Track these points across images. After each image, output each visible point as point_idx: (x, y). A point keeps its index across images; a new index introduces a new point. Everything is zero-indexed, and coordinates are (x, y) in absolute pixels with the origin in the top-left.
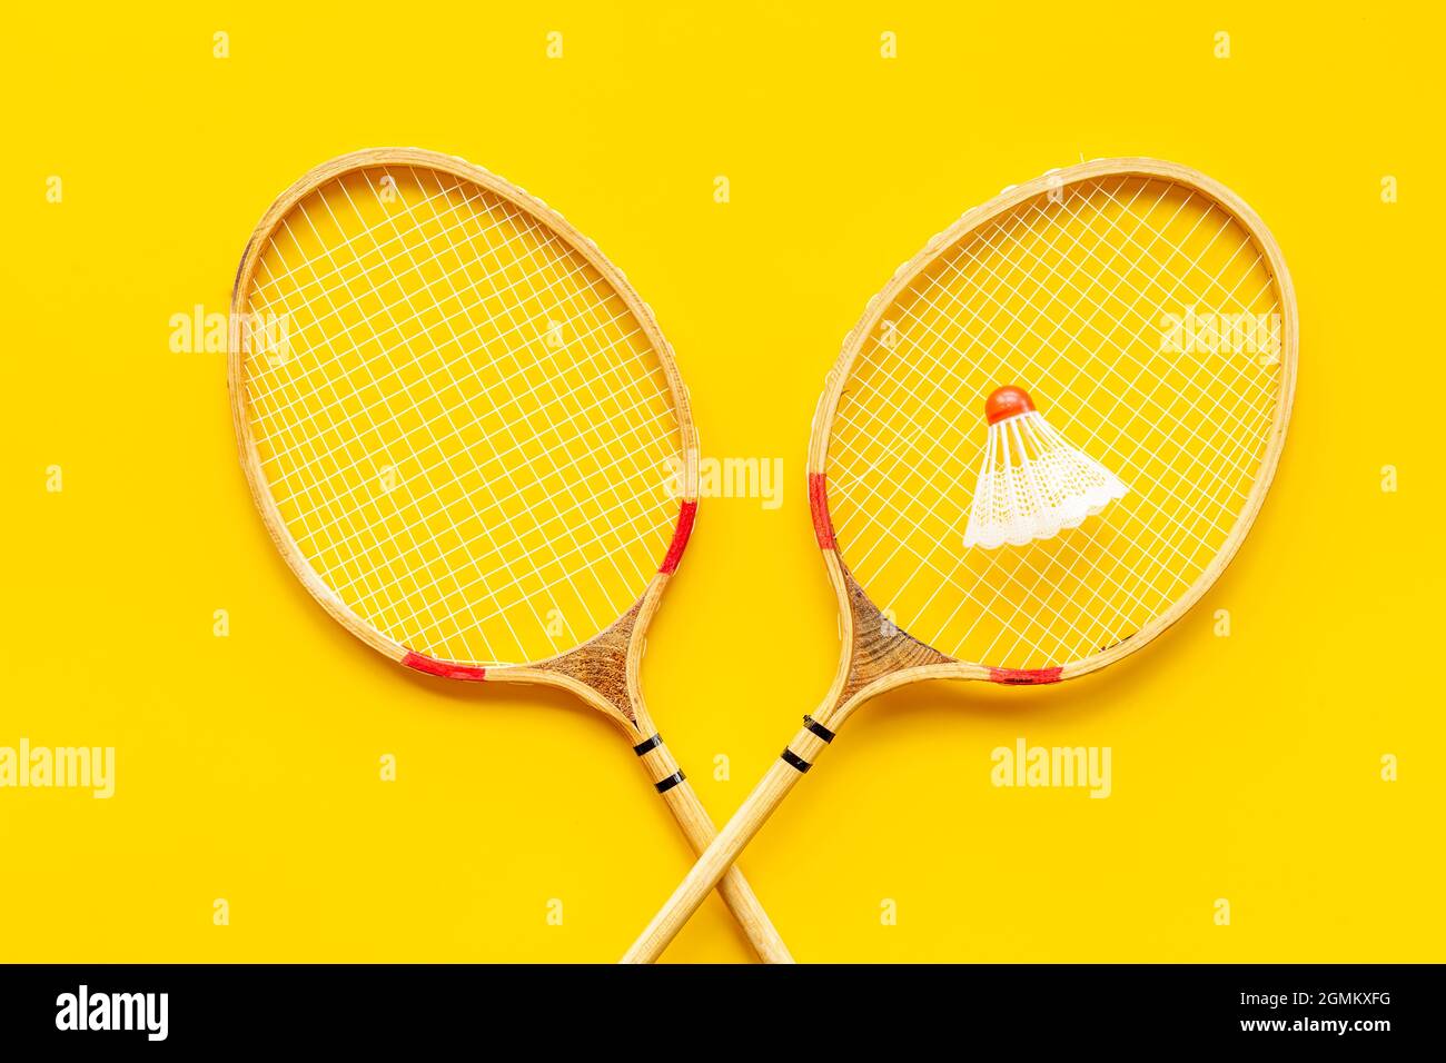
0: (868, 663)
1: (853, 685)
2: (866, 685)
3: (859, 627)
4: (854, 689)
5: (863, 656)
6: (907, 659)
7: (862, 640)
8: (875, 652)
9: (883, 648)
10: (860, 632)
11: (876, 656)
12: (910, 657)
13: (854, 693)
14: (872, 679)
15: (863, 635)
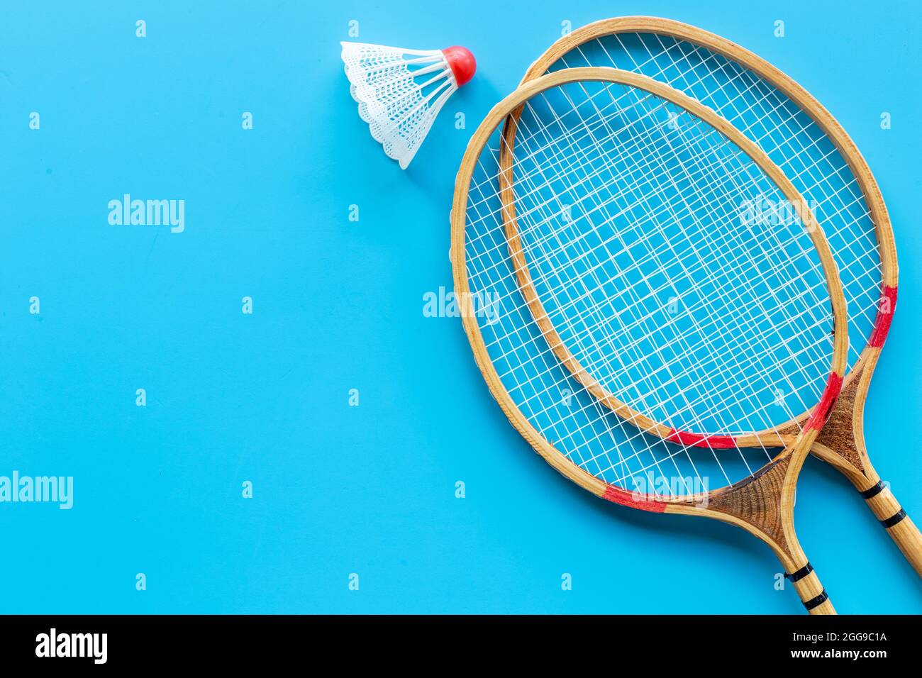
0: (765, 516)
1: (777, 535)
2: (780, 525)
3: (734, 511)
4: (780, 535)
5: (758, 518)
6: (775, 486)
7: (744, 514)
8: (759, 508)
9: (758, 501)
10: (739, 512)
11: (762, 509)
12: (774, 483)
13: (783, 536)
14: (778, 519)
15: (742, 511)
